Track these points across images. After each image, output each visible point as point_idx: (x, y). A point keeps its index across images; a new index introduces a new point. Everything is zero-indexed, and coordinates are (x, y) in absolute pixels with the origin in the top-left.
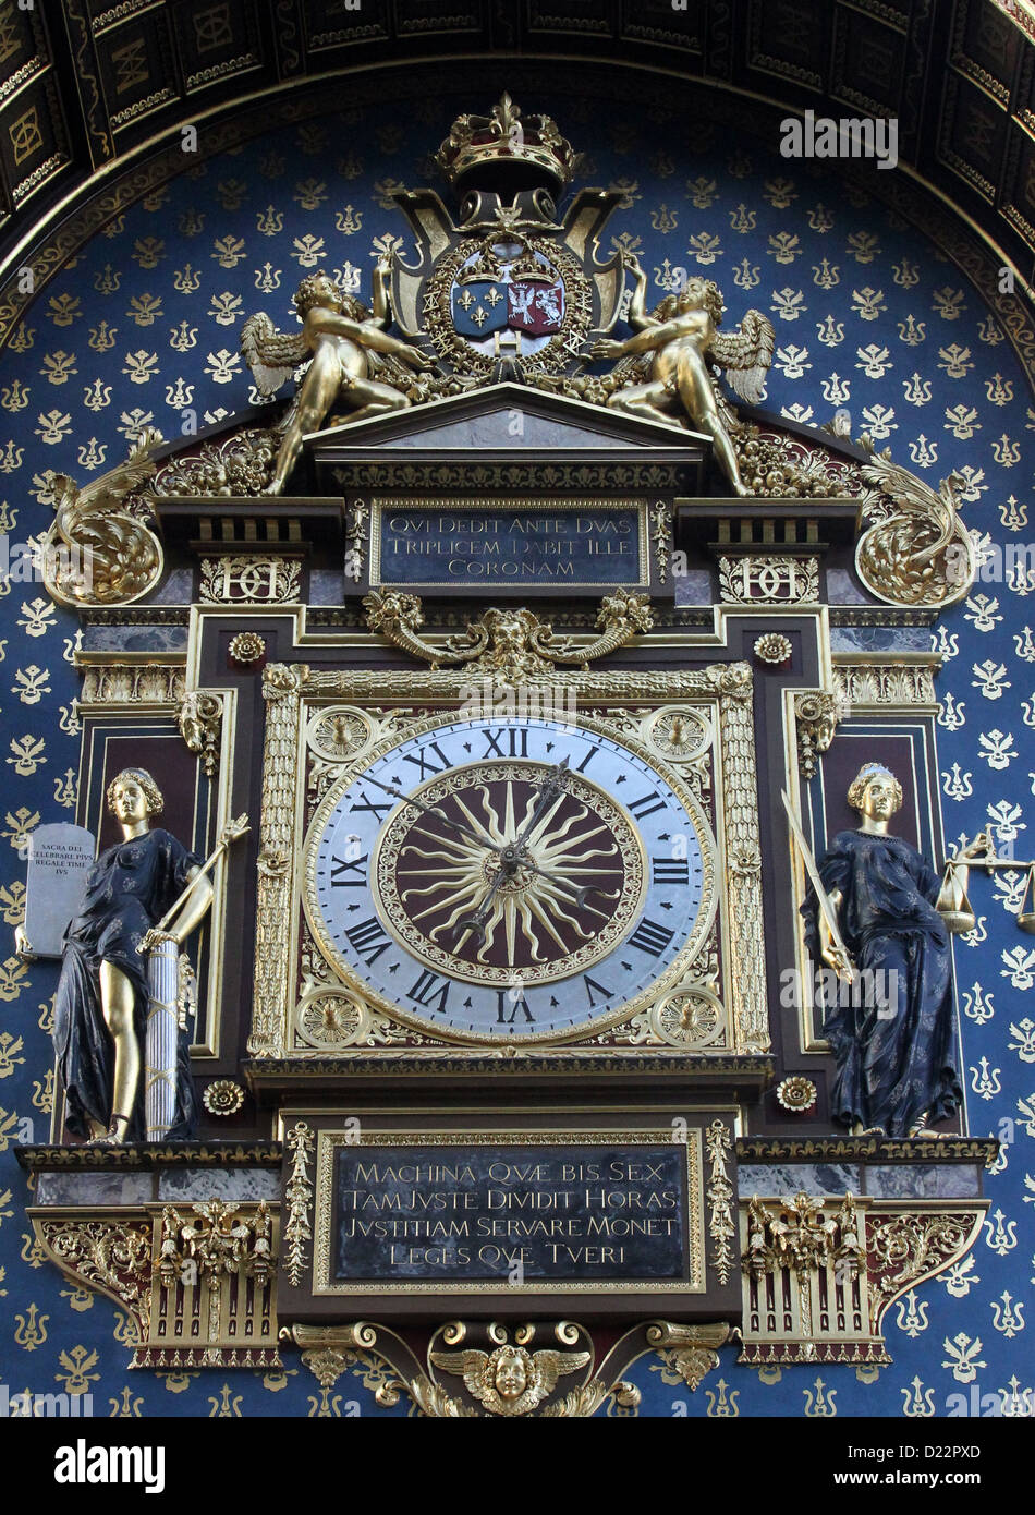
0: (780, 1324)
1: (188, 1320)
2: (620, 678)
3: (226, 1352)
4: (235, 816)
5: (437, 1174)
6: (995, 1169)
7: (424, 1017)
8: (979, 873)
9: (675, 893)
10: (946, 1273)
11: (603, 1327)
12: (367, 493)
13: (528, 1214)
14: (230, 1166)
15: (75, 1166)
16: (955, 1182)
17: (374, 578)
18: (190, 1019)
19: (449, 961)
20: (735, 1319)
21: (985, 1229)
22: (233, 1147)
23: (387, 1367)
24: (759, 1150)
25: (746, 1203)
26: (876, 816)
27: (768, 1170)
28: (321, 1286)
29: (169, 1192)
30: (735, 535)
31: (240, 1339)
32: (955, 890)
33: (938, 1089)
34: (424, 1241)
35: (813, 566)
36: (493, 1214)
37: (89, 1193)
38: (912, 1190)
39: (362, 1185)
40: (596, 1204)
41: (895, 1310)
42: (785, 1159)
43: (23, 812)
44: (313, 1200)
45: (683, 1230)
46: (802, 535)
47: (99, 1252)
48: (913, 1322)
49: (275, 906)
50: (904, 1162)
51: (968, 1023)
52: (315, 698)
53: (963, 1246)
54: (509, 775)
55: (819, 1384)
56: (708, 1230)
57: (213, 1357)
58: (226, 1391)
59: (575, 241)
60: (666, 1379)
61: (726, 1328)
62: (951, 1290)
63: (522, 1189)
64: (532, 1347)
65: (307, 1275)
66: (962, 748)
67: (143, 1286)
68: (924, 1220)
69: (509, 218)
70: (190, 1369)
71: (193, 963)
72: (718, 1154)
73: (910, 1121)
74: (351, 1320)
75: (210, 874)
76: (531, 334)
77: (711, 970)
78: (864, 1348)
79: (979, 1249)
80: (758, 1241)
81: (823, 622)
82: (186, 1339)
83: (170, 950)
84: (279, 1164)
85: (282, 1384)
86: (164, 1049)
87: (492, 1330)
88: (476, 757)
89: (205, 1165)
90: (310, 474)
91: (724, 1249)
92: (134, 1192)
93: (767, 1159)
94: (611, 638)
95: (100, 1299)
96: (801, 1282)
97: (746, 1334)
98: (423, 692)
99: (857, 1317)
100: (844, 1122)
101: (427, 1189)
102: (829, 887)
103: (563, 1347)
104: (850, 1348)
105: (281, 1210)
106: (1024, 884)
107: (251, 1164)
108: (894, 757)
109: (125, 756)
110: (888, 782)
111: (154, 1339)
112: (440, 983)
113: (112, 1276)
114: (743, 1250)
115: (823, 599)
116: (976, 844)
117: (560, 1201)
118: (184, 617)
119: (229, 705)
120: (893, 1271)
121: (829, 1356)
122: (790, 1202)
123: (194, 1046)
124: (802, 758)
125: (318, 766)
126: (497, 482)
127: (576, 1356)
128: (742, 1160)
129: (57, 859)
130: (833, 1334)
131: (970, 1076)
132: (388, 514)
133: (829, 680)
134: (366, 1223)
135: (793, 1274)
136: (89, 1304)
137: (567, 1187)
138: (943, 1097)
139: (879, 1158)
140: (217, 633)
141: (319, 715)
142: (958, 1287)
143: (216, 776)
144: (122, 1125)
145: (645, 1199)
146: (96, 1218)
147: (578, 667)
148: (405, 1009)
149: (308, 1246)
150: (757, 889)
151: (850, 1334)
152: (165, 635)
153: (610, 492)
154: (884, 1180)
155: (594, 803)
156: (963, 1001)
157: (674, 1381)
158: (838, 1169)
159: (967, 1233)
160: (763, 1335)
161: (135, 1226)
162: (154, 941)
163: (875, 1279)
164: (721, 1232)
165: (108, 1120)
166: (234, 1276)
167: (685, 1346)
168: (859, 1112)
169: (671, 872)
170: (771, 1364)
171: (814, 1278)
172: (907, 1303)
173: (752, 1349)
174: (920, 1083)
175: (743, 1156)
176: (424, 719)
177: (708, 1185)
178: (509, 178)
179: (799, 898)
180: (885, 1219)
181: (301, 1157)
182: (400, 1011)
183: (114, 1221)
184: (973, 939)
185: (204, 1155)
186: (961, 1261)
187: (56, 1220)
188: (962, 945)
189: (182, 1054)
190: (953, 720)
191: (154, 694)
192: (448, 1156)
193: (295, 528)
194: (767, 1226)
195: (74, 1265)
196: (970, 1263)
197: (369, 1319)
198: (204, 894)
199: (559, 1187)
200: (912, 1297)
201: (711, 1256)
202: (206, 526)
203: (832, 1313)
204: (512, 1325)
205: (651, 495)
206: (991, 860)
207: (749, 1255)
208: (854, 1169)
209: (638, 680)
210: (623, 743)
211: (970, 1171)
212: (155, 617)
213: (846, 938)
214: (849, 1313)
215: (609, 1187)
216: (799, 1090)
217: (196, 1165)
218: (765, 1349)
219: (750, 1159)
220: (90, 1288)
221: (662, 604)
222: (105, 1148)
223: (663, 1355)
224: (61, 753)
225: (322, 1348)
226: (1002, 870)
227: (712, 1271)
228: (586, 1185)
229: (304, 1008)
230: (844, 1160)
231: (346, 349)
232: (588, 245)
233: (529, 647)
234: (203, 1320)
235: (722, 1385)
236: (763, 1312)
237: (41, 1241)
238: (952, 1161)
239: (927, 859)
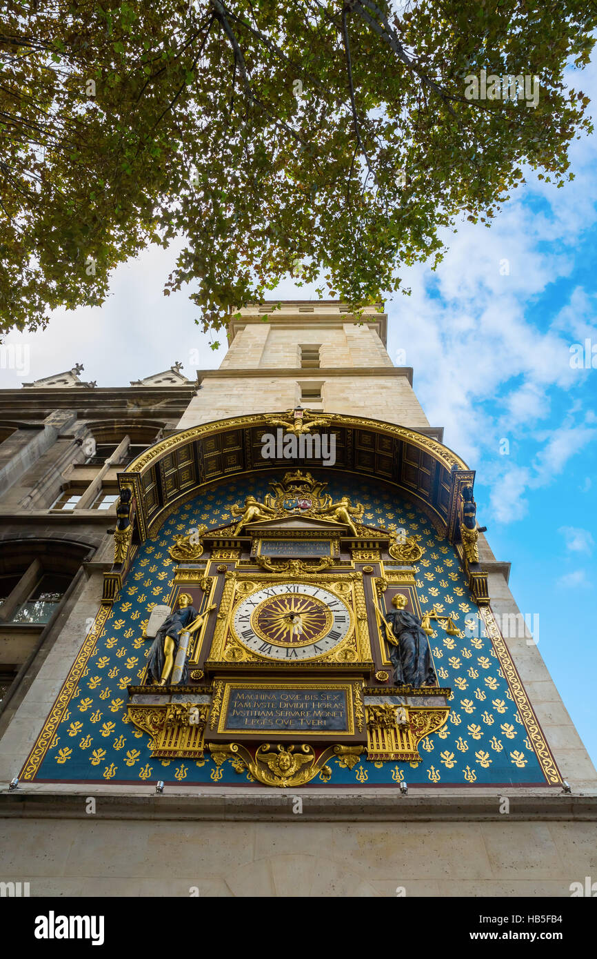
0: (381, 747)
1: (173, 742)
2: (325, 575)
3: (185, 752)
4: (213, 604)
5: (263, 697)
6: (450, 699)
7: (263, 654)
8: (433, 620)
9: (342, 625)
10: (438, 730)
11: (319, 747)
12: (258, 537)
13: (293, 710)
14: (196, 693)
15: (146, 693)
16: (438, 702)
17: (258, 554)
18: (190, 653)
19: (272, 640)
20: (365, 744)
21: (449, 717)
22: (198, 687)
23: (241, 759)
24: (371, 692)
25: (367, 707)
26: (401, 605)
27: (375, 698)
28: (220, 730)
29: (175, 701)
30: (356, 546)
31: (191, 748)
32: (426, 624)
33: (428, 675)
34: (258, 717)
35: (378, 552)
36: (281, 709)
37: (148, 701)
38: (423, 704)
39: (238, 700)
40: (316, 707)
41: (421, 743)
42: (380, 694)
43: (152, 604)
44: (221, 704)
45: (346, 715)
46: (374, 546)
47: (148, 719)
48: (429, 747)
49: (222, 627)
50: (419, 695)
51: (435, 658)
52: (239, 579)
53: (443, 722)
54: (293, 597)
55: (397, 768)
56: (355, 715)
57: (180, 754)
58: (183, 766)
59: (315, 494)
60: (341, 765)
61: (362, 747)
62: (441, 736)
63: (291, 702)
64: (293, 753)
65: (216, 726)
66: (424, 591)
67: (161, 730)
68: (429, 713)
69: (299, 489)
70: (172, 758)
71: (194, 639)
72: (358, 692)
73: (420, 683)
74: (228, 742)
75: (203, 617)
76: (302, 508)
77: (353, 643)
78: (412, 755)
79: (448, 722)
80: (372, 718)
81: (381, 565)
82: (172, 747)
83: (187, 635)
84: (212, 694)
85: (203, 764)
86: (181, 660)
87: (279, 747)
88: (284, 592)
89: (188, 693)
90: (243, 532)
91: (360, 721)
92: (163, 701)
93: (373, 694)
94: (323, 566)
95: (145, 733)
96: (388, 733)
97: (369, 750)
98: (271, 578)
99: (409, 745)
100: (398, 684)
101: (259, 701)
102: (388, 621)
103: (304, 753)
104: (407, 755)
105: (210, 707)
106: (447, 622)
107: (203, 693)
108: (405, 593)
109: (183, 591)
110: (403, 597)
111: (161, 747)
112: (269, 646)
113: (151, 727)
114: (367, 721)
115: (381, 559)
116: (431, 613)
117: (304, 705)
118: (206, 562)
119: (215, 580)
120: (420, 730)
121: (399, 758)
122: (382, 706)
123: (191, 660)
124: (378, 593)
125: (238, 594)
126: (293, 535)
127: (309, 756)
128: (365, 695)
129: (160, 614)
130: (400, 750)
131: (438, 672)
132: (263, 542)
133: (383, 575)
134: (238, 711)
135: (385, 731)
136: (141, 736)
137: (306, 701)
138: (430, 677)
139: (411, 694)
140: (215, 564)
141: (240, 583)
142: (443, 735)
143: (208, 596)
144: (163, 682)
145: (333, 706)
146: (149, 708)
147: (313, 573)
148: (258, 652)
149: (218, 717)
150: (366, 623)
151: (406, 750)
152: (201, 566)
153: (323, 537)
154: (413, 701)
155: (318, 603)
156: (433, 652)
157: (344, 766)
158: (398, 697)
159: (444, 717)
160: (375, 750)
161: (161, 711)
162: (183, 632)
163: (413, 732)
164: (358, 715)
165: (159, 681)
166: (192, 727)
167: (348, 754)
168: (403, 680)
169: (341, 619)
170: (379, 761)
171: (392, 731)
172: (426, 741)
173: (371, 755)
174: (422, 673)
175: (366, 693)
176: (270, 584)
177: (354, 701)
178: (298, 483)
179: (379, 624)
180: (415, 713)
181: (219, 691)
182: (256, 652)
183: (154, 709)
184: (434, 636)
185: (188, 690)
186: (443, 726)
187: (135, 708)
188: (430, 638)
189: (186, 662)
190: (420, 585)
191: (196, 578)
192: (268, 691)
193: (239, 545)
194: (375, 714)
195: (139, 723)
196: (446, 728)
197: (236, 742)
198: (201, 621)
199: (304, 701)
200: (427, 739)
201: (356, 723)
202: (215, 543)
203: (400, 743)
204: (286, 744)
205: (334, 538)
206: (436, 616)
207: (369, 723)
208: (403, 698)
209: (331, 576)
210: (326, 590)
211: (442, 698)
212: (199, 562)
213: (394, 634)
214: (406, 744)
215: (321, 702)
216: (383, 674)
217: (185, 693)
218: (376, 755)
219: (368, 694)
220: (142, 730)
221: (337, 560)
222: (156, 687)
223: (340, 758)
224: (167, 590)
225: (218, 752)
226: (440, 619)
227: (357, 727)
228: (313, 701)
229: (226, 651)
230: (399, 695)
231: (256, 508)
232: (318, 494)
233: (300, 569)
234: (179, 741)
235: (361, 768)
236: (375, 743)
237: (130, 714)
238: (435, 695)
239: (417, 616)
